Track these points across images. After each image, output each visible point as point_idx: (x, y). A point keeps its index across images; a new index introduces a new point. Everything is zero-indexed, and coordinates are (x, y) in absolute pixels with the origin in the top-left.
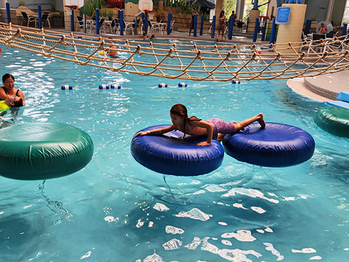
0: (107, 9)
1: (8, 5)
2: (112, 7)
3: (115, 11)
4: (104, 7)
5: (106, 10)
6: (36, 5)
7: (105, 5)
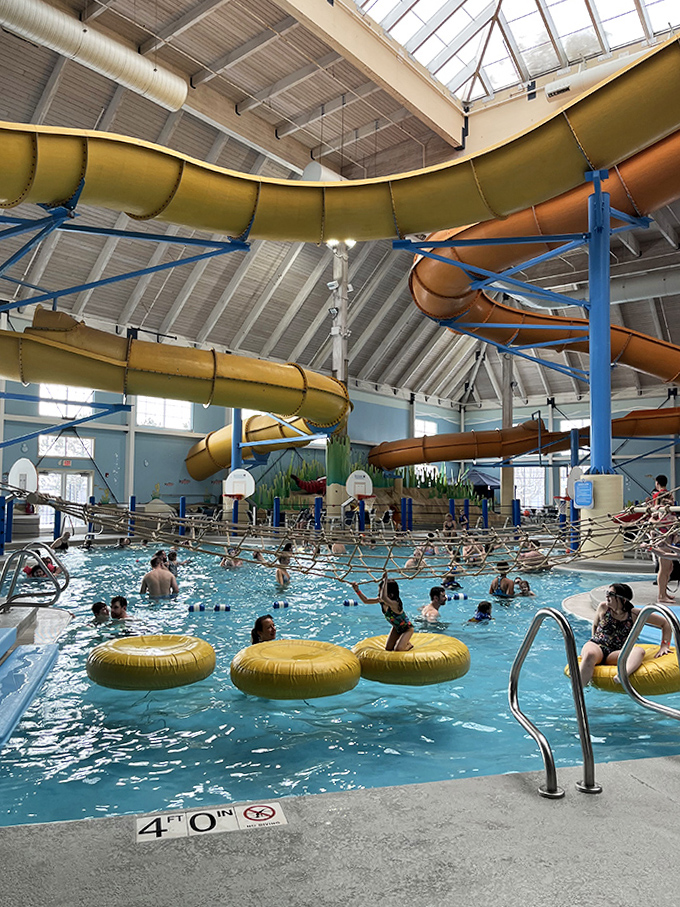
0: (299, 496)
1: (133, 498)
2: (310, 493)
3: (313, 498)
4: (294, 494)
5: (297, 498)
6: (179, 496)
7: (296, 490)
